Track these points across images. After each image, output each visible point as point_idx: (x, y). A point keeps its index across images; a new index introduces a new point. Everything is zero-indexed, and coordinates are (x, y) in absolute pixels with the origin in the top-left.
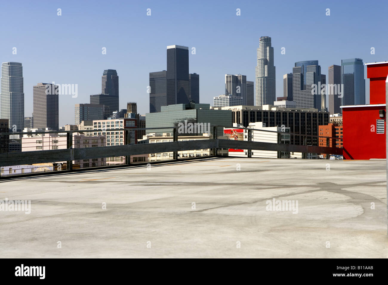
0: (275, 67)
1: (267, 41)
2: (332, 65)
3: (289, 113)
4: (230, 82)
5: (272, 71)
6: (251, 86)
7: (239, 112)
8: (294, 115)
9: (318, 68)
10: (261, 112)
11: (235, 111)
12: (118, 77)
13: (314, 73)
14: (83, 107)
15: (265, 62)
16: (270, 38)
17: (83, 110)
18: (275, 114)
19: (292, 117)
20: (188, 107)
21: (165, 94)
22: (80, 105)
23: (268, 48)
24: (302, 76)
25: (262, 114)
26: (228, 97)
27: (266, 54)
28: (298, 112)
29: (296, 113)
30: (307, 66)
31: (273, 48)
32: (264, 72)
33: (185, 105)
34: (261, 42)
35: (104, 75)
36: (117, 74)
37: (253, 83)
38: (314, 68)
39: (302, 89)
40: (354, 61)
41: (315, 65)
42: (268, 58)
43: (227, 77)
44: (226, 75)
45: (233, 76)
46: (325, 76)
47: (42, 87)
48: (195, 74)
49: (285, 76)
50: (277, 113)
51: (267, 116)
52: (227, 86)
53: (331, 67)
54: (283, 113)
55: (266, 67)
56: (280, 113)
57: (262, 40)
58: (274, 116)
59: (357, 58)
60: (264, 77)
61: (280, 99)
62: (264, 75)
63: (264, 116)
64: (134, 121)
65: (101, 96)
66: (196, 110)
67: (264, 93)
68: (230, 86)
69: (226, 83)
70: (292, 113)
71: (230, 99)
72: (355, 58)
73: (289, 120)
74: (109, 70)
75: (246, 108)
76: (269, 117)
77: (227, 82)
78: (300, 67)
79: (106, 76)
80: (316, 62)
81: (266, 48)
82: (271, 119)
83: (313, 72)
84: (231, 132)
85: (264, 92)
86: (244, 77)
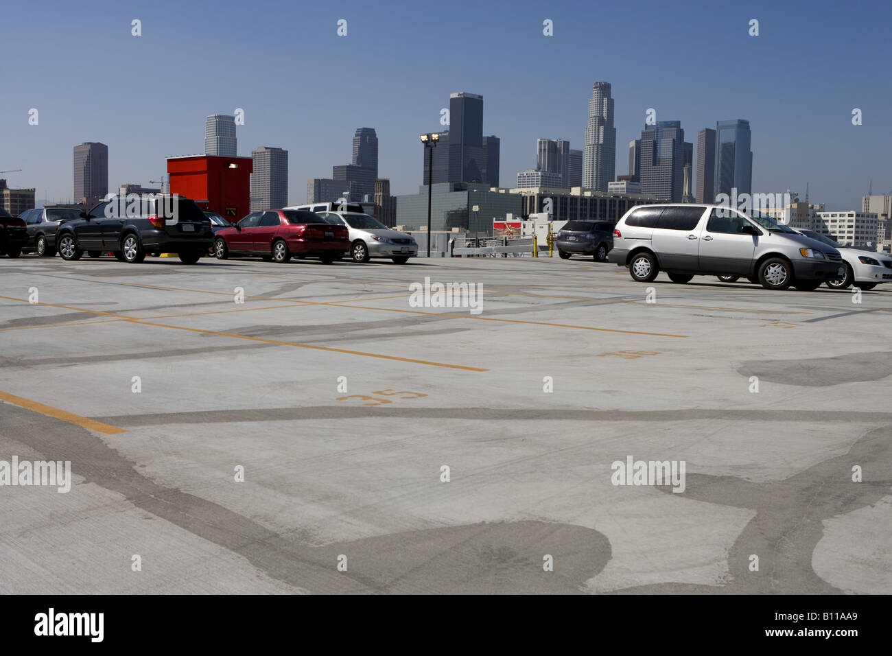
0: (615, 129)
1: (605, 89)
2: (704, 128)
3: (610, 201)
4: (545, 150)
5: (610, 135)
6: (578, 157)
7: (534, 197)
8: (617, 202)
9: (680, 133)
10: (566, 199)
11: (528, 195)
12: (377, 139)
13: (674, 140)
14: (320, 184)
15: (601, 121)
16: (609, 85)
17: (320, 187)
18: (589, 202)
19: (615, 206)
20: (458, 187)
21: (447, 167)
22: (315, 180)
23: (605, 100)
24: (655, 145)
25: (569, 200)
26: (540, 173)
27: (603, 108)
28: (624, 199)
29: (620, 201)
30: (664, 129)
31: (613, 100)
32: (598, 136)
33: (453, 184)
34: (596, 91)
35: (356, 135)
36: (375, 135)
37: (582, 152)
38: (673, 132)
39: (654, 164)
40: (736, 123)
41: (676, 129)
42: (605, 115)
43: (540, 143)
44: (539, 140)
45: (549, 142)
46: (691, 145)
47: (264, 152)
48: (493, 137)
49: (632, 144)
50: (591, 200)
51: (576, 204)
52: (540, 158)
53: (702, 132)
54: (601, 200)
55: (602, 128)
56: (596, 200)
57: (597, 87)
58: (586, 204)
59: (741, 118)
60: (598, 144)
61: (620, 179)
62: (598, 141)
63: (571, 204)
64: (373, 207)
65: (349, 167)
66: (466, 193)
67: (597, 169)
68: (544, 157)
69: (538, 153)
70: (615, 201)
71: (542, 176)
72: (738, 118)
73: (610, 210)
74: (364, 129)
75: (545, 191)
76: (579, 206)
77: (540, 150)
78: (653, 130)
79: (359, 138)
80: (677, 124)
81: (603, 100)
82: (581, 209)
83: (672, 139)
84: (503, 226)
85: (597, 167)
86: (566, 144)
